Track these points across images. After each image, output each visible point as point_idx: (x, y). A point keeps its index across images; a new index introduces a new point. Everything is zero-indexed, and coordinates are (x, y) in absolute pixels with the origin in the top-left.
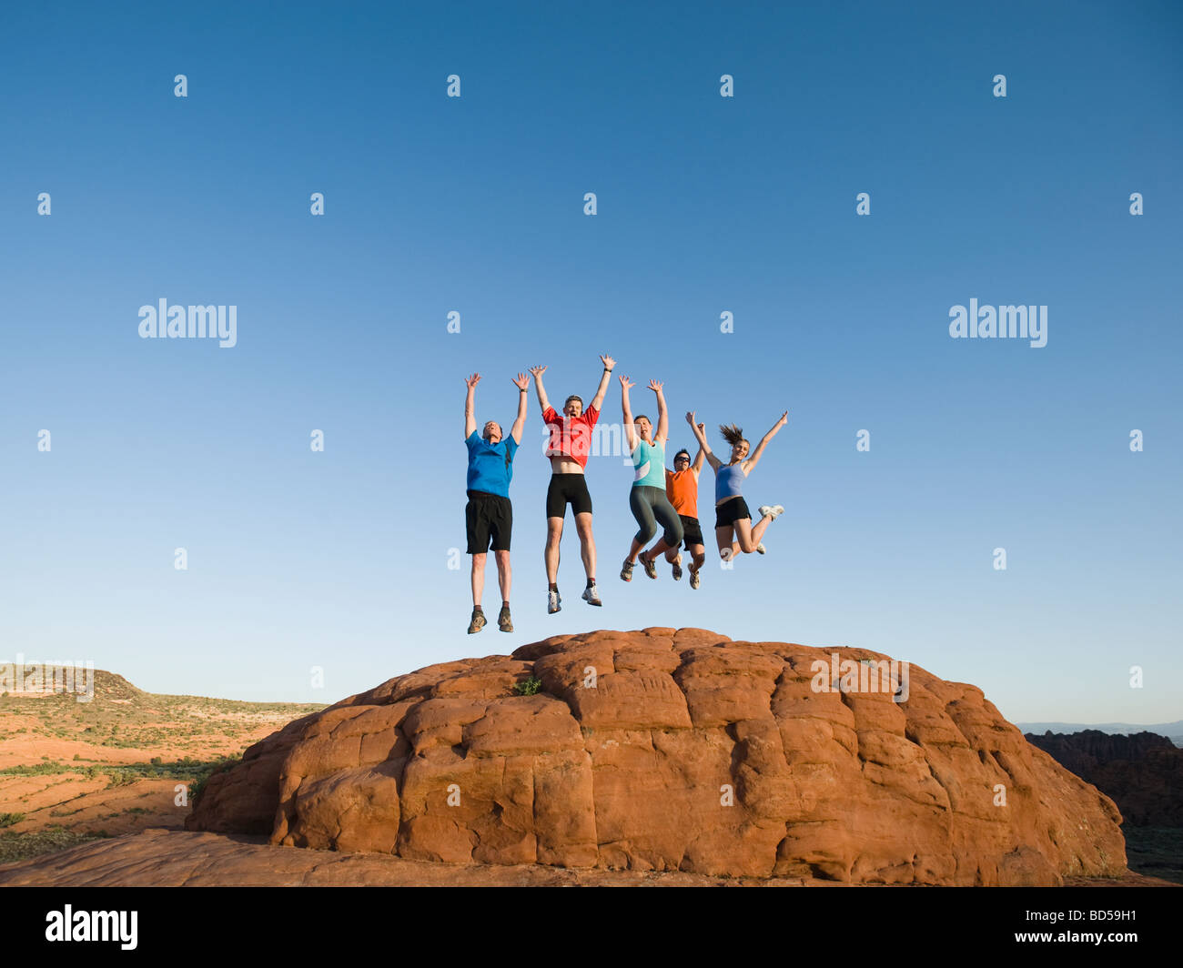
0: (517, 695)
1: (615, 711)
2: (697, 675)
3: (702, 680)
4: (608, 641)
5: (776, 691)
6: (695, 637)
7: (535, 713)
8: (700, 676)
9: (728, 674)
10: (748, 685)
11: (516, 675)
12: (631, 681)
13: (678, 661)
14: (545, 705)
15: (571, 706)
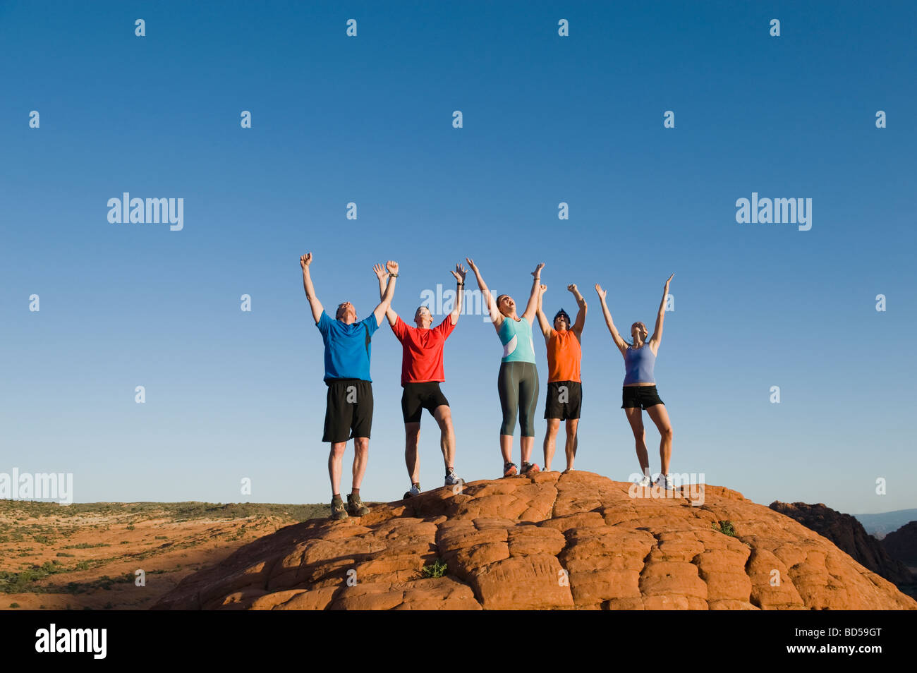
0: (426, 577)
1: (511, 595)
2: (579, 558)
3: (583, 561)
4: (497, 496)
5: (645, 569)
6: (579, 481)
7: (445, 598)
8: (581, 558)
9: (604, 555)
10: (621, 565)
11: (423, 557)
12: (524, 566)
13: (563, 543)
14: (452, 590)
15: (474, 590)
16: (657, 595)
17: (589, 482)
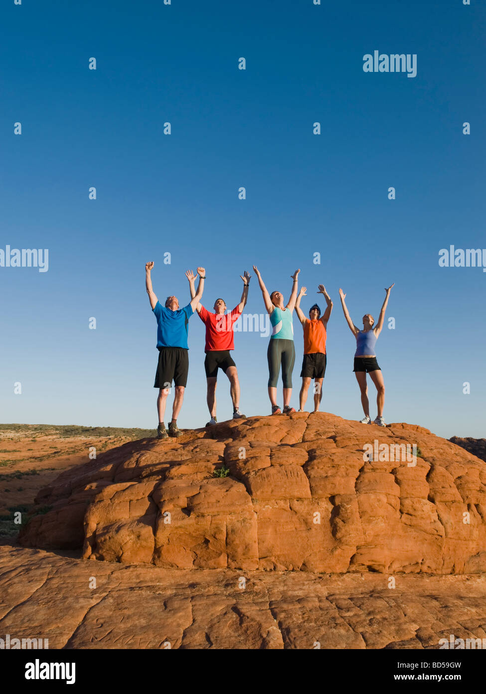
0: (216, 477)
1: (270, 490)
2: (316, 468)
3: (319, 470)
4: (266, 427)
5: (359, 476)
7: (227, 491)
8: (318, 468)
9: (333, 467)
10: (344, 474)
11: (214, 464)
12: (279, 472)
13: (307, 458)
14: (232, 486)
15: (246, 486)
16: (367, 493)
17: (329, 419)
